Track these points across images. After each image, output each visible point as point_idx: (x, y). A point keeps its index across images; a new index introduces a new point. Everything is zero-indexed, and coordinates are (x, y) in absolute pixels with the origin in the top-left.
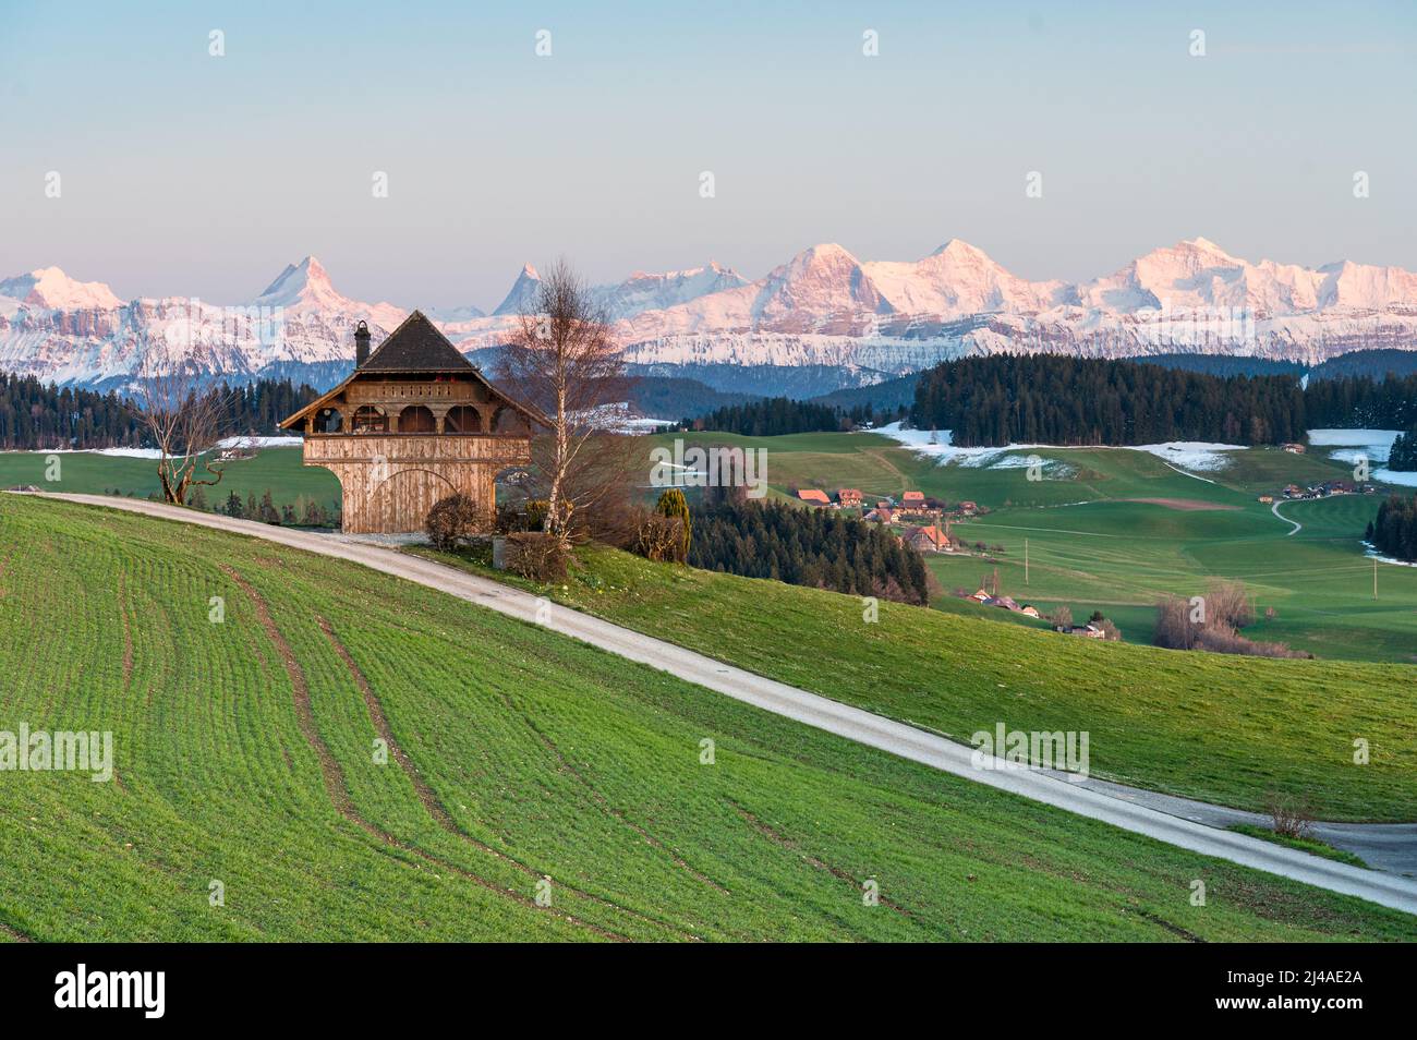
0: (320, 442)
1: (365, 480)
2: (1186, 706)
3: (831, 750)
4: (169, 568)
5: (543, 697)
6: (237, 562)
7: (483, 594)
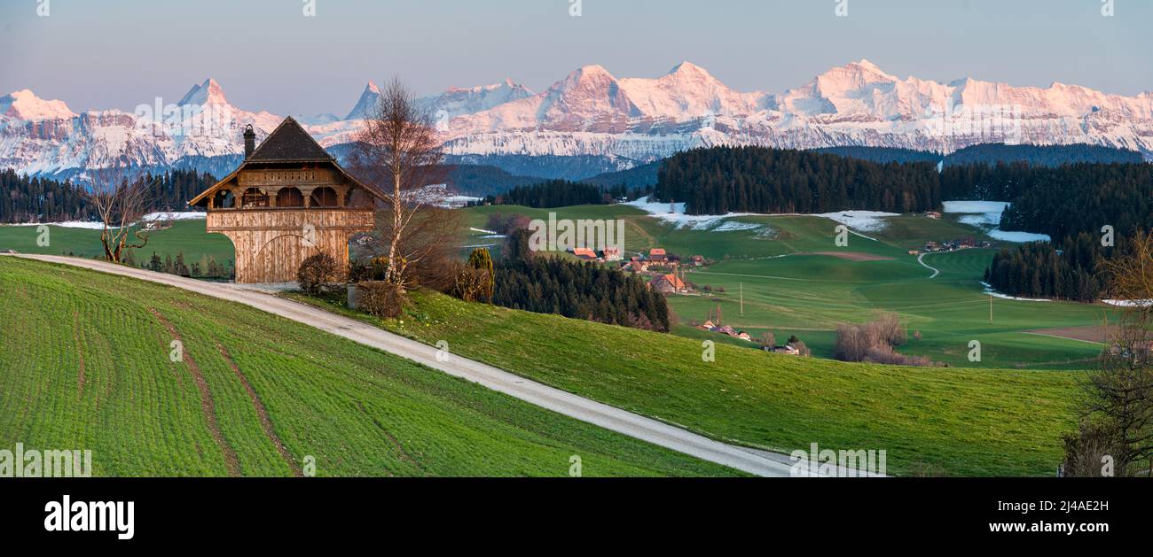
0: (219, 215)
1: (252, 243)
2: (857, 402)
3: (600, 439)
4: (110, 309)
5: (387, 404)
6: (159, 304)
7: (340, 328)
